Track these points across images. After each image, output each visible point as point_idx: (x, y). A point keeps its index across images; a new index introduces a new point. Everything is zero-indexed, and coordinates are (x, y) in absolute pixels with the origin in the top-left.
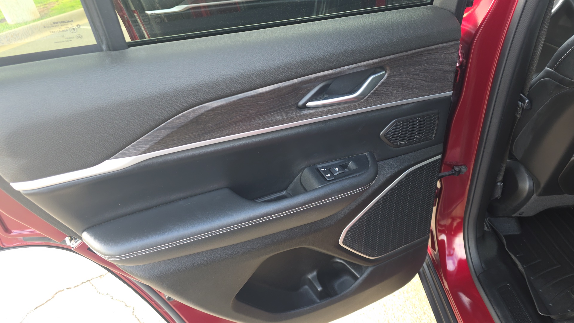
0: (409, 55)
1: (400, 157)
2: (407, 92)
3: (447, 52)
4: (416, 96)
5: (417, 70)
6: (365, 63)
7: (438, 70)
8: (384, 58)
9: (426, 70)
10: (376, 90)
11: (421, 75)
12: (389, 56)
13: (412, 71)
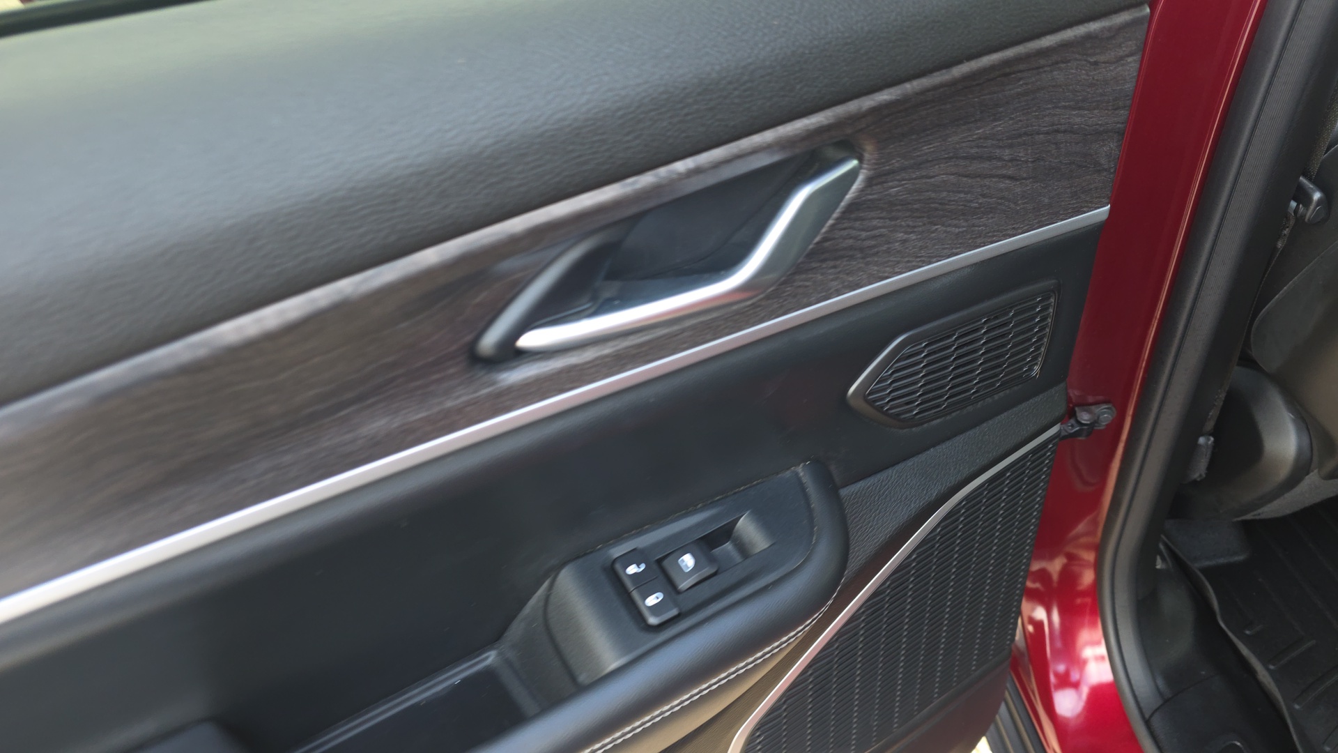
0: (954, 83)
1: (922, 457)
2: (945, 232)
3: (1102, 58)
4: (979, 241)
5: (986, 138)
6: (768, 136)
7: (1065, 131)
8: (852, 107)
9: (1020, 136)
10: (825, 240)
11: (1000, 159)
12: (871, 96)
13: (964, 145)
